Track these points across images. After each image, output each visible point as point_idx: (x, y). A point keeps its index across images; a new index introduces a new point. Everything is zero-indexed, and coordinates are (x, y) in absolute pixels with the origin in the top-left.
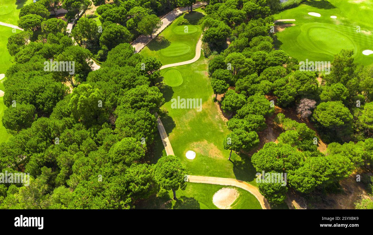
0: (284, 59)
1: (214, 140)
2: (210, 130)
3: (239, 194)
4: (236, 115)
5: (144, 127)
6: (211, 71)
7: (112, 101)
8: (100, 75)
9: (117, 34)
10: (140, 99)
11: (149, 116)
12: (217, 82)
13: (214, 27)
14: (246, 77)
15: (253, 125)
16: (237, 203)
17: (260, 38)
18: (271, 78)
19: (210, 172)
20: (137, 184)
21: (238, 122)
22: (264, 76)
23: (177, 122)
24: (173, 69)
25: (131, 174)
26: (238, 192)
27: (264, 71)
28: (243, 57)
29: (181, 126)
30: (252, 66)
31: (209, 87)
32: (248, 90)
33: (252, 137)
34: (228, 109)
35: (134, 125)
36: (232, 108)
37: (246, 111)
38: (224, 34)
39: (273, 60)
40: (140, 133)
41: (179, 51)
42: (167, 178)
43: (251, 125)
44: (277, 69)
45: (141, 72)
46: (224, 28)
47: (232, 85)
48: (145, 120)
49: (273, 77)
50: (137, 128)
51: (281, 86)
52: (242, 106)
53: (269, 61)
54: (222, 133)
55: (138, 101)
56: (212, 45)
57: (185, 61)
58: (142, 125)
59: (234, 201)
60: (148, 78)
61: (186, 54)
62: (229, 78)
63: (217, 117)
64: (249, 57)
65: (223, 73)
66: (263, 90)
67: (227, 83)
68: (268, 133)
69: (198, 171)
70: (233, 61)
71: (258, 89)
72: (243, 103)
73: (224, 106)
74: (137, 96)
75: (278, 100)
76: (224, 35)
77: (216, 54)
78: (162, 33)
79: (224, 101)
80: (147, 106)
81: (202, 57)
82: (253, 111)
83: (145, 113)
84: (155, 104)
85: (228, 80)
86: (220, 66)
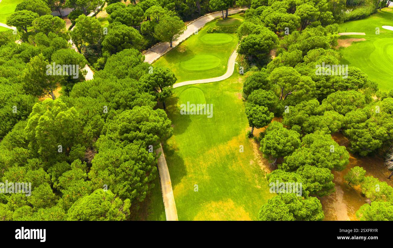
0: (361, 81)
1: (245, 201)
2: (239, 184)
4: (284, 164)
5: (133, 173)
6: (247, 92)
7: (95, 126)
8: (88, 89)
9: (124, 37)
10: (134, 127)
11: (143, 155)
12: (255, 108)
13: (254, 33)
14: (301, 104)
15: (312, 185)
17: (319, 51)
18: (340, 108)
21: (288, 178)
22: (329, 105)
23: (189, 166)
24: (194, 87)
27: (328, 97)
28: (297, 74)
29: (195, 173)
30: (311, 87)
31: (242, 115)
32: (305, 125)
33: (312, 208)
34: (271, 153)
35: (118, 167)
36: (277, 152)
37: (301, 159)
38: (268, 43)
39: (342, 81)
40: (125, 183)
41: (205, 65)
43: (309, 185)
44: (350, 94)
45: (145, 88)
46: (268, 35)
47: (279, 115)
48: (137, 160)
49: (344, 107)
50: (121, 173)
51: (358, 122)
52: (294, 151)
53: (336, 82)
54: (258, 191)
55: (130, 130)
56: (250, 58)
57: (212, 77)
58: (130, 170)
60: (154, 97)
61: (215, 68)
62: (273, 104)
63: (251, 162)
64: (306, 74)
65: (265, 95)
66: (328, 126)
67: (271, 111)
68: (335, 198)
70: (280, 78)
71: (320, 124)
72: (296, 146)
73: (264, 147)
74: (130, 123)
75: (353, 143)
76: (268, 45)
77: (255, 70)
78: (185, 42)
79: (264, 139)
80: (143, 138)
81: (235, 74)
82: (312, 160)
83: (138, 150)
84: (156, 136)
85: (271, 107)
86: (261, 86)
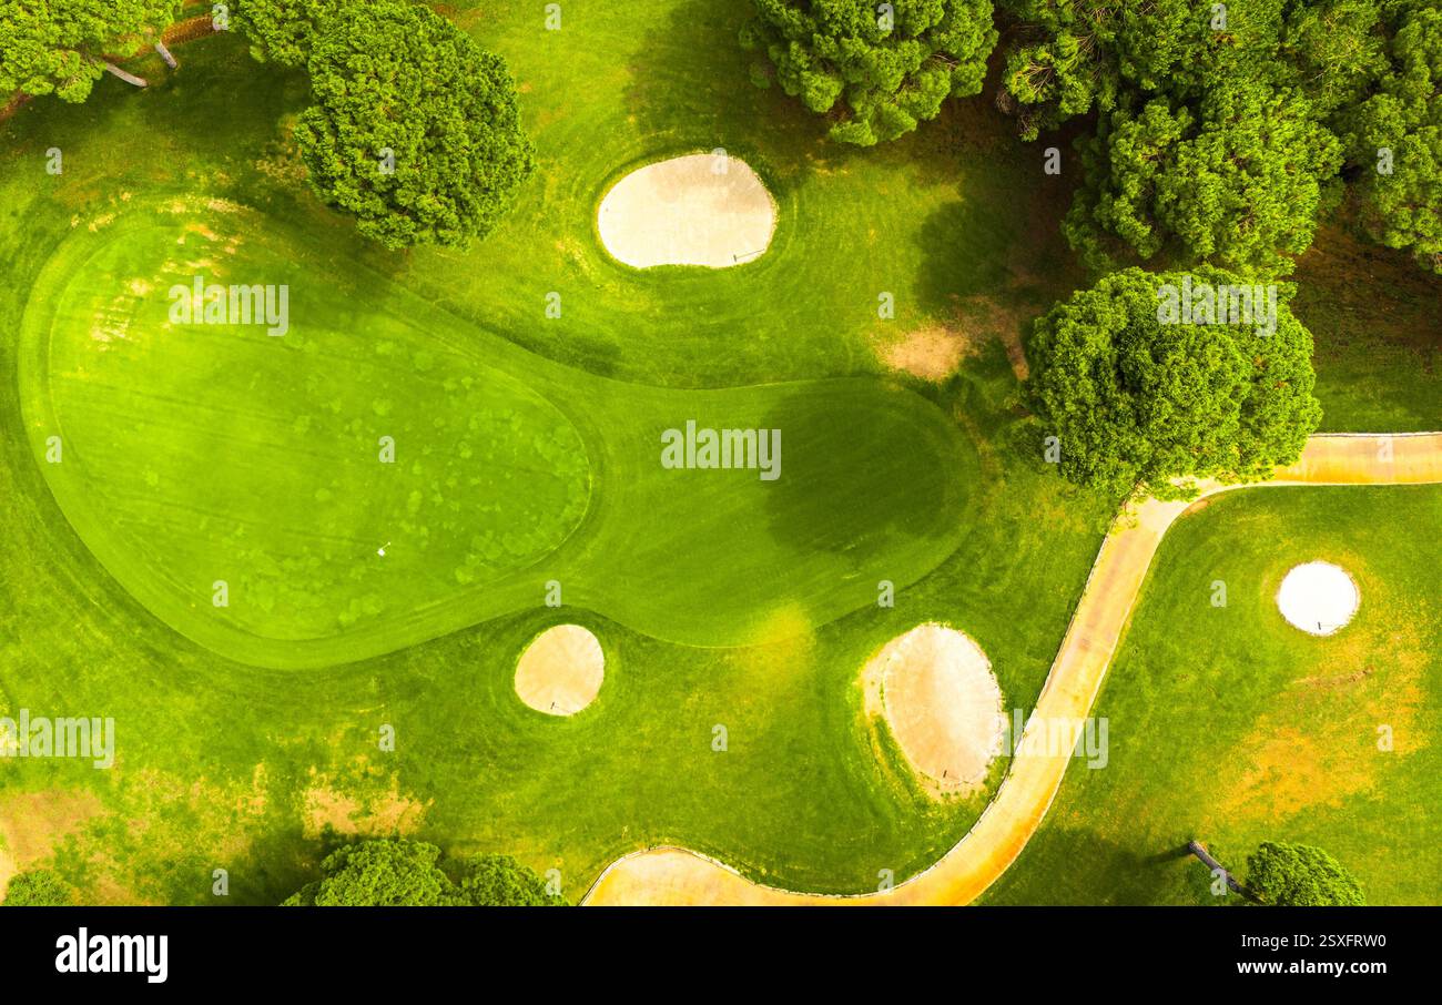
3: (933, 796)
16: (883, 762)
19: (1145, 679)
20: (1165, 160)
25: (1257, 122)
26: (954, 798)
42: (1116, 341)
59: (907, 754)
69: (1174, 603)
